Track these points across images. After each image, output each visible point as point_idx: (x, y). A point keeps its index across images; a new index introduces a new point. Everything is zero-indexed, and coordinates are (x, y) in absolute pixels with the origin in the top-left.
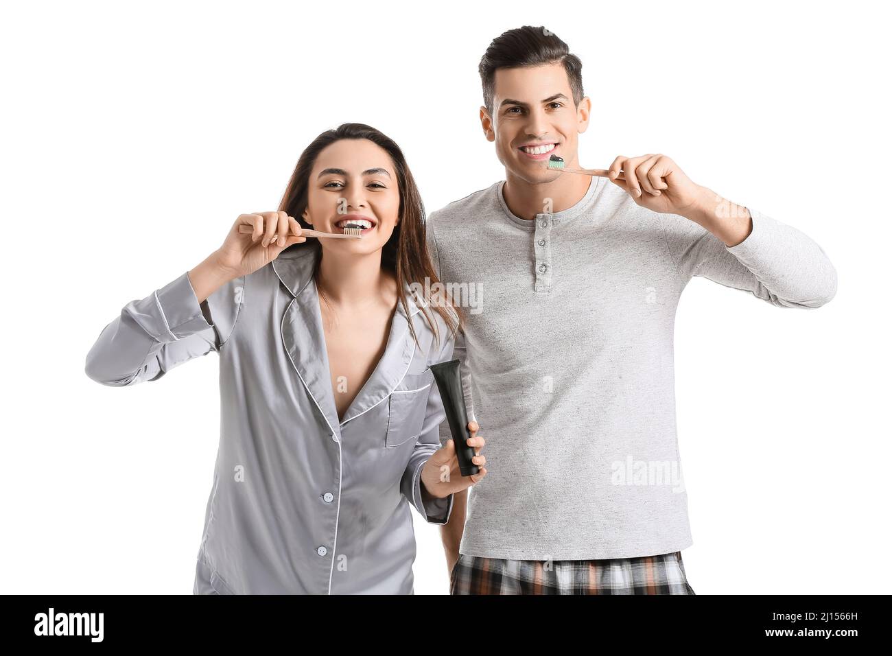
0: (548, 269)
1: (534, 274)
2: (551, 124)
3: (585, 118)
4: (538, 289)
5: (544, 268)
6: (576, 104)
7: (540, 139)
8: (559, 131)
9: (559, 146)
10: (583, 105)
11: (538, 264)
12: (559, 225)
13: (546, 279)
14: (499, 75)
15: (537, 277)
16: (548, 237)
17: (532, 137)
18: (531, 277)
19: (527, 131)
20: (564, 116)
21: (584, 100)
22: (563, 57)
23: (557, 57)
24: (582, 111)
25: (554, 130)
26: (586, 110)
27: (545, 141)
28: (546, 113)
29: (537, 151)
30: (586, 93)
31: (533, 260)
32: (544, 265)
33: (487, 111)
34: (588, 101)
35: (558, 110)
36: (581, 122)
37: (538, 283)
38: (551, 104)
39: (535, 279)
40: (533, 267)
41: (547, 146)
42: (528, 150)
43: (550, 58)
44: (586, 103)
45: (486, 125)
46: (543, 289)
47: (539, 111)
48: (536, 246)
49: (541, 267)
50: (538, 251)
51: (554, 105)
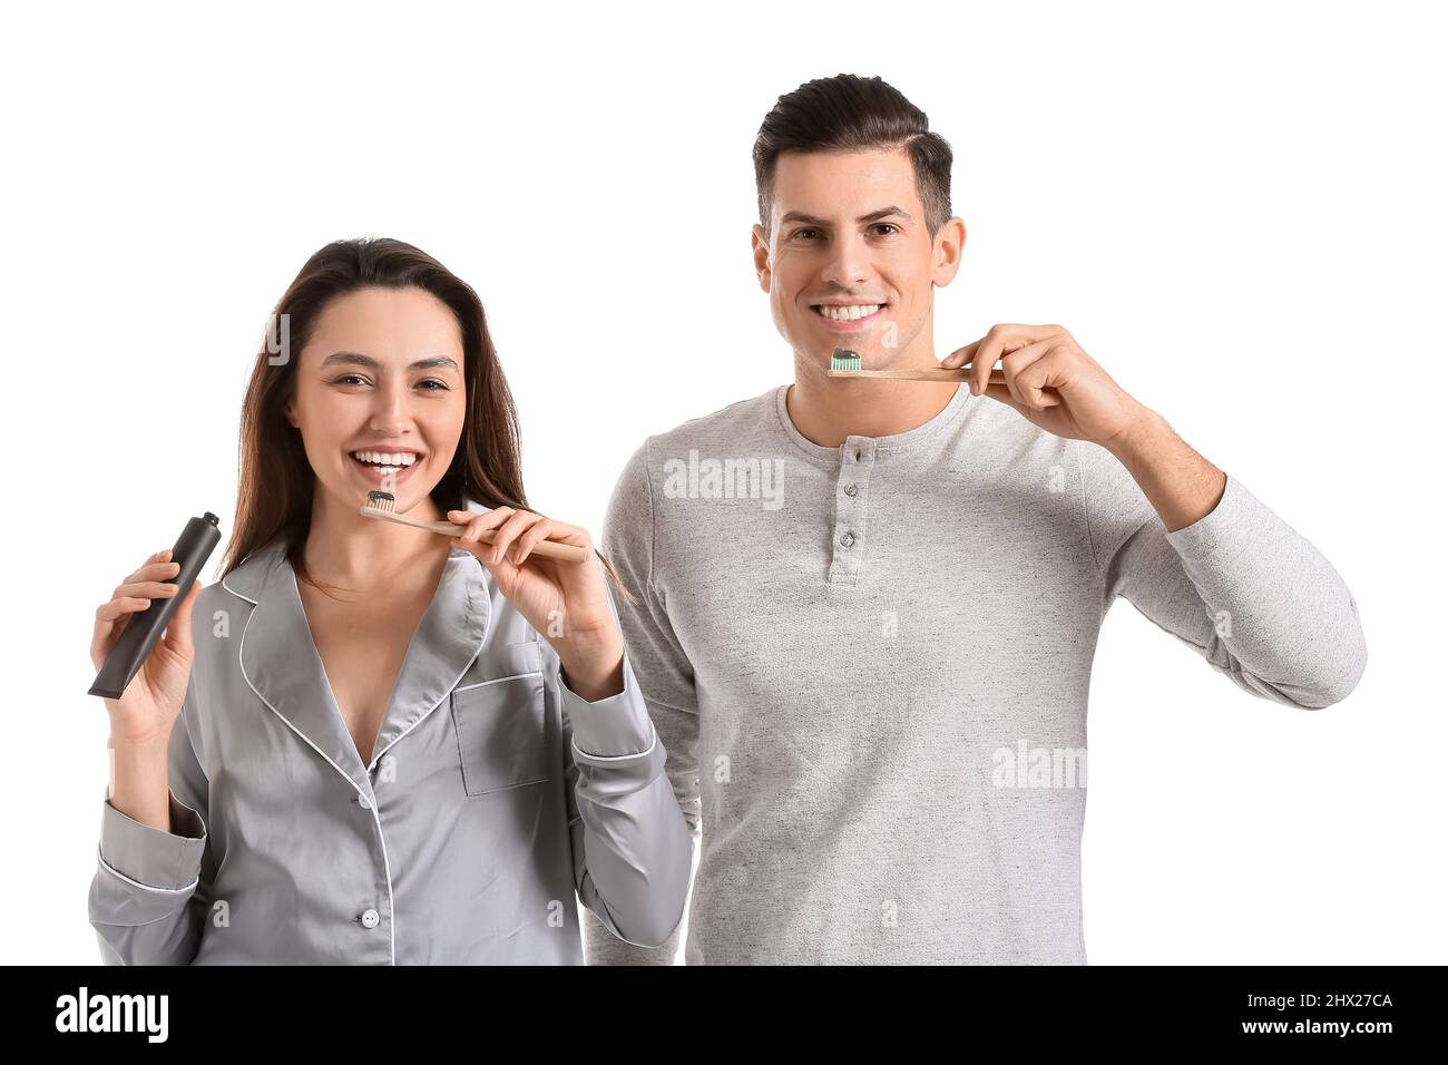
0: (858, 541)
1: (829, 551)
2: (873, 265)
3: (951, 256)
4: (835, 578)
5: (850, 540)
6: (933, 230)
7: (849, 292)
8: (887, 280)
9: (885, 309)
10: (948, 233)
11: (840, 530)
12: (889, 462)
13: (853, 561)
14: (786, 165)
15: (836, 555)
16: (865, 482)
17: (835, 287)
18: (822, 556)
19: (826, 276)
20: (903, 251)
21: (951, 224)
22: (911, 138)
23: (895, 136)
24: (945, 245)
25: (878, 279)
26: (954, 243)
27: (858, 297)
28: (868, 243)
29: (844, 314)
30: (957, 209)
31: (830, 523)
32: (851, 534)
33: (761, 232)
34: (960, 227)
35: (892, 239)
36: (941, 265)
37: (835, 566)
38: (877, 227)
39: (830, 560)
40: (830, 536)
41: (864, 308)
42: (826, 312)
43: (884, 136)
44: (956, 229)
45: (761, 261)
46: (843, 578)
47: (851, 239)
48: (840, 494)
49: (845, 537)
50: (843, 505)
51: (884, 229)
